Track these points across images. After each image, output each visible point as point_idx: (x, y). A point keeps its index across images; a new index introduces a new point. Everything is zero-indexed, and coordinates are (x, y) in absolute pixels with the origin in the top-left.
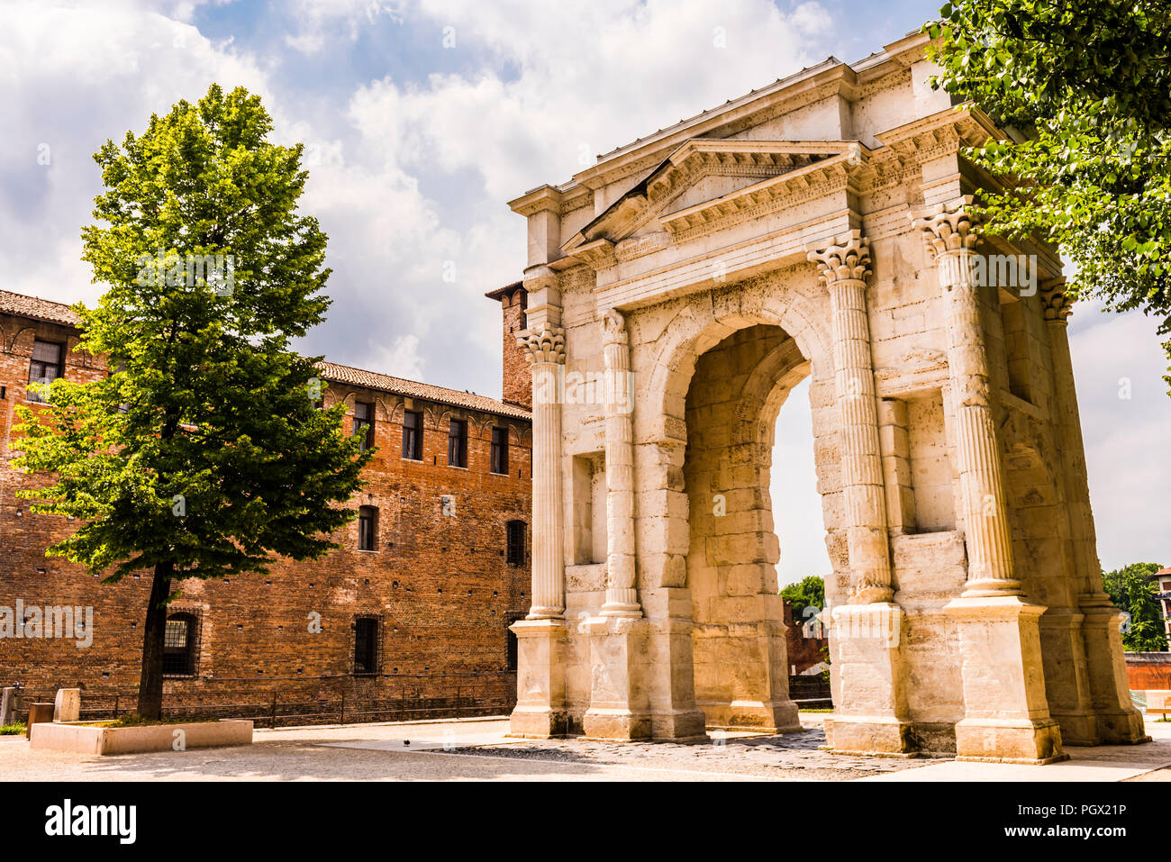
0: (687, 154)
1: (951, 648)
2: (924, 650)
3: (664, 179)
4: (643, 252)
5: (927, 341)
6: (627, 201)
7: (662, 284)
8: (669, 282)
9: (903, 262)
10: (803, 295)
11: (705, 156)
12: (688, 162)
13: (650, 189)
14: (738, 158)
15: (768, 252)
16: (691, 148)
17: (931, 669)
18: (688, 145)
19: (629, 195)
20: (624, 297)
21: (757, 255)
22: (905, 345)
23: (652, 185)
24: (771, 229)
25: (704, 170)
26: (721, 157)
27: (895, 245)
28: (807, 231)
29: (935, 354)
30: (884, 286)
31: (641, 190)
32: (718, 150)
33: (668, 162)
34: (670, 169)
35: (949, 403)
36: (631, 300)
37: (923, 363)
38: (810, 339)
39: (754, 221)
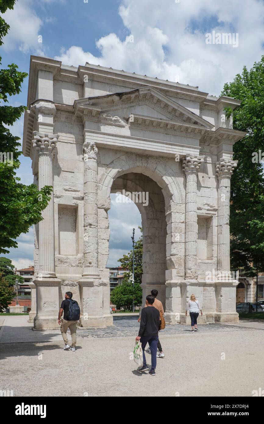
0: (146, 92)
3: (133, 96)
4: (114, 123)
5: (211, 202)
6: (115, 96)
11: (152, 97)
12: (145, 96)
13: (124, 97)
14: (166, 106)
16: (149, 90)
18: (148, 88)
19: (117, 94)
20: (100, 139)
22: (204, 200)
25: (146, 102)
26: (159, 101)
29: (213, 206)
30: (200, 178)
31: (121, 95)
32: (160, 98)
33: (138, 90)
34: (137, 94)
35: (215, 222)
36: (105, 143)
37: (209, 208)
38: (174, 186)
39: (165, 135)
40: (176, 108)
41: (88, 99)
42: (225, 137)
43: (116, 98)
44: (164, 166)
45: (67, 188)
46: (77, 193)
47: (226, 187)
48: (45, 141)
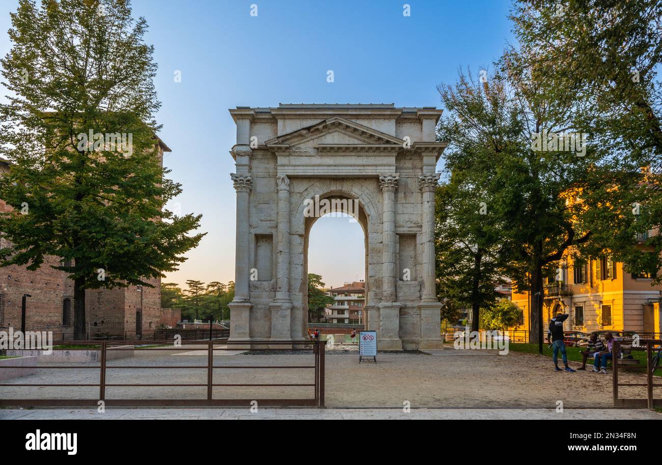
0: (333, 121)
1: (413, 317)
2: (405, 317)
3: (320, 127)
4: (304, 155)
5: (414, 218)
7: (312, 171)
8: (315, 171)
9: (408, 188)
10: (369, 190)
11: (340, 124)
12: (333, 124)
13: (312, 130)
14: (355, 130)
15: (363, 171)
16: (336, 119)
17: (406, 324)
18: (336, 117)
19: (303, 129)
20: (291, 171)
21: (357, 171)
22: (406, 217)
23: (314, 128)
24: (364, 163)
25: (336, 129)
26: (347, 127)
27: (406, 181)
28: (379, 168)
29: (416, 222)
30: (401, 195)
31: (308, 129)
32: (346, 124)
33: (325, 121)
34: (324, 124)
35: (419, 239)
36: (296, 174)
37: (412, 225)
38: (371, 207)
39: (357, 157)
40: (366, 131)
41: (276, 139)
42: (423, 150)
43: (304, 132)
44: (360, 188)
45: (263, 218)
46: (272, 222)
47: (428, 202)
48: (240, 180)
